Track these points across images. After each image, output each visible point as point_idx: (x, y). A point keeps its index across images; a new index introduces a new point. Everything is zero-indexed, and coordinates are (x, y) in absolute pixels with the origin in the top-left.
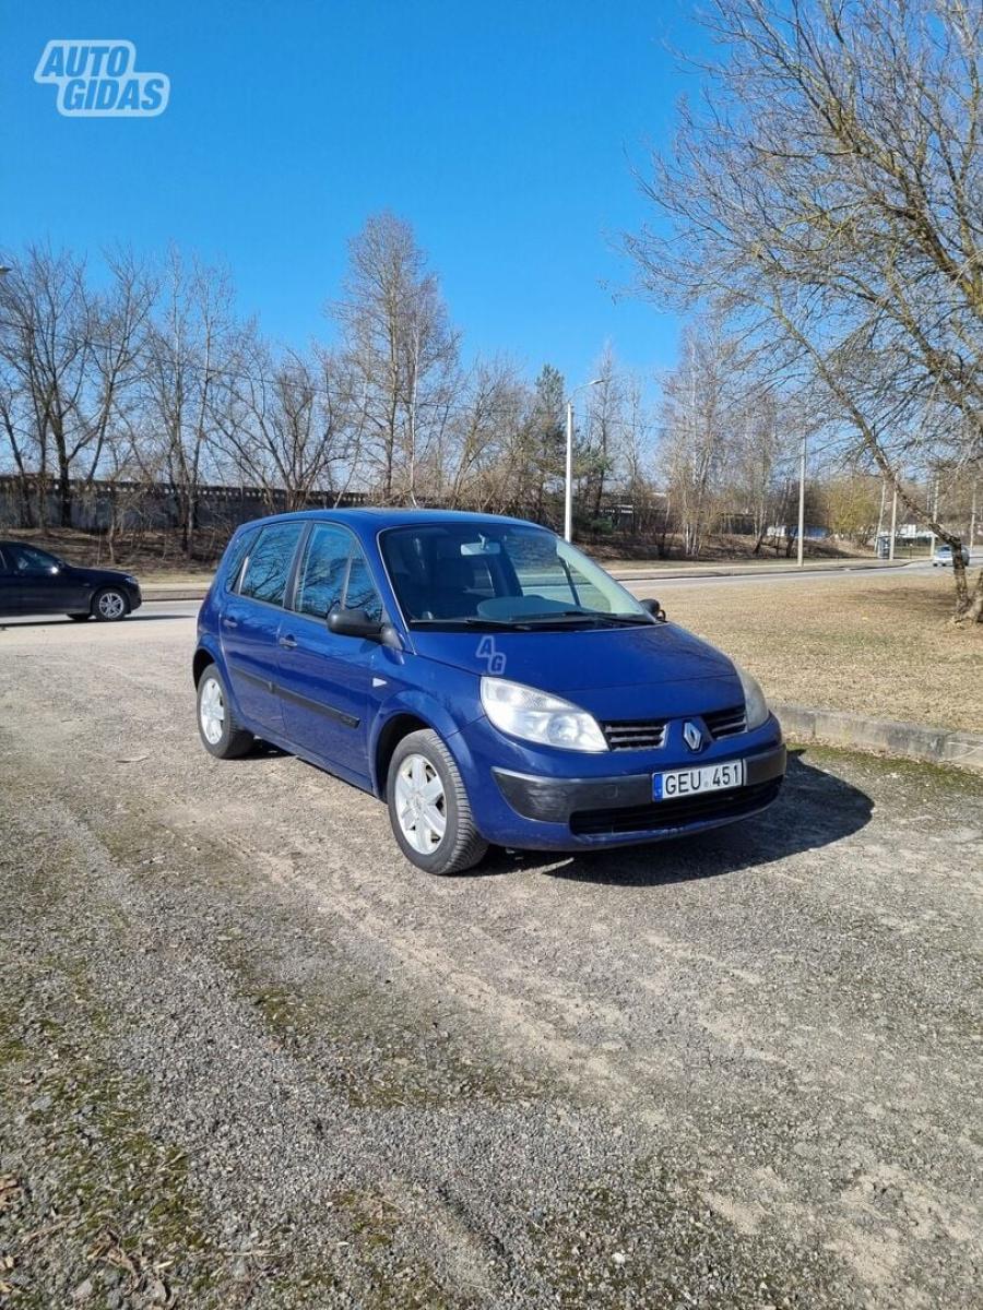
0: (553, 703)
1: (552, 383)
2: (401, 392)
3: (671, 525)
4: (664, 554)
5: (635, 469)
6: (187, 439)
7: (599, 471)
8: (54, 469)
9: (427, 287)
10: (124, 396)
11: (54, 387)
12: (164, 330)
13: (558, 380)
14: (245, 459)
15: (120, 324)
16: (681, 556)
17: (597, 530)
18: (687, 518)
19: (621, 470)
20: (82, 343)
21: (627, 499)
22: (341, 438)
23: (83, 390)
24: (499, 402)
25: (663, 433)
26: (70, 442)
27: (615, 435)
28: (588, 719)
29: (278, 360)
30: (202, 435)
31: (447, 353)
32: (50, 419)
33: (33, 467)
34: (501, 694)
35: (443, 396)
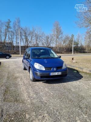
0: (40, 65)
1: (73, 36)
2: (57, 37)
3: (85, 50)
4: (84, 52)
5: (81, 44)
6: (38, 42)
7: (77, 44)
8: (27, 45)
9: (60, 27)
10: (33, 39)
11: (27, 38)
12: (36, 33)
13: (73, 35)
14: (43, 44)
15: (33, 32)
16: (86, 53)
17: (77, 50)
18: (87, 49)
19: (80, 44)
20: (29, 34)
21: (80, 47)
22: (51, 42)
23: (29, 38)
24: (67, 38)
25: (84, 40)
26: (28, 43)
27: (79, 40)
28: (44, 67)
29: (46, 35)
30: (39, 42)
31: (62, 34)
32: (27, 41)
33: (25, 45)
34: (36, 64)
35: (62, 37)
